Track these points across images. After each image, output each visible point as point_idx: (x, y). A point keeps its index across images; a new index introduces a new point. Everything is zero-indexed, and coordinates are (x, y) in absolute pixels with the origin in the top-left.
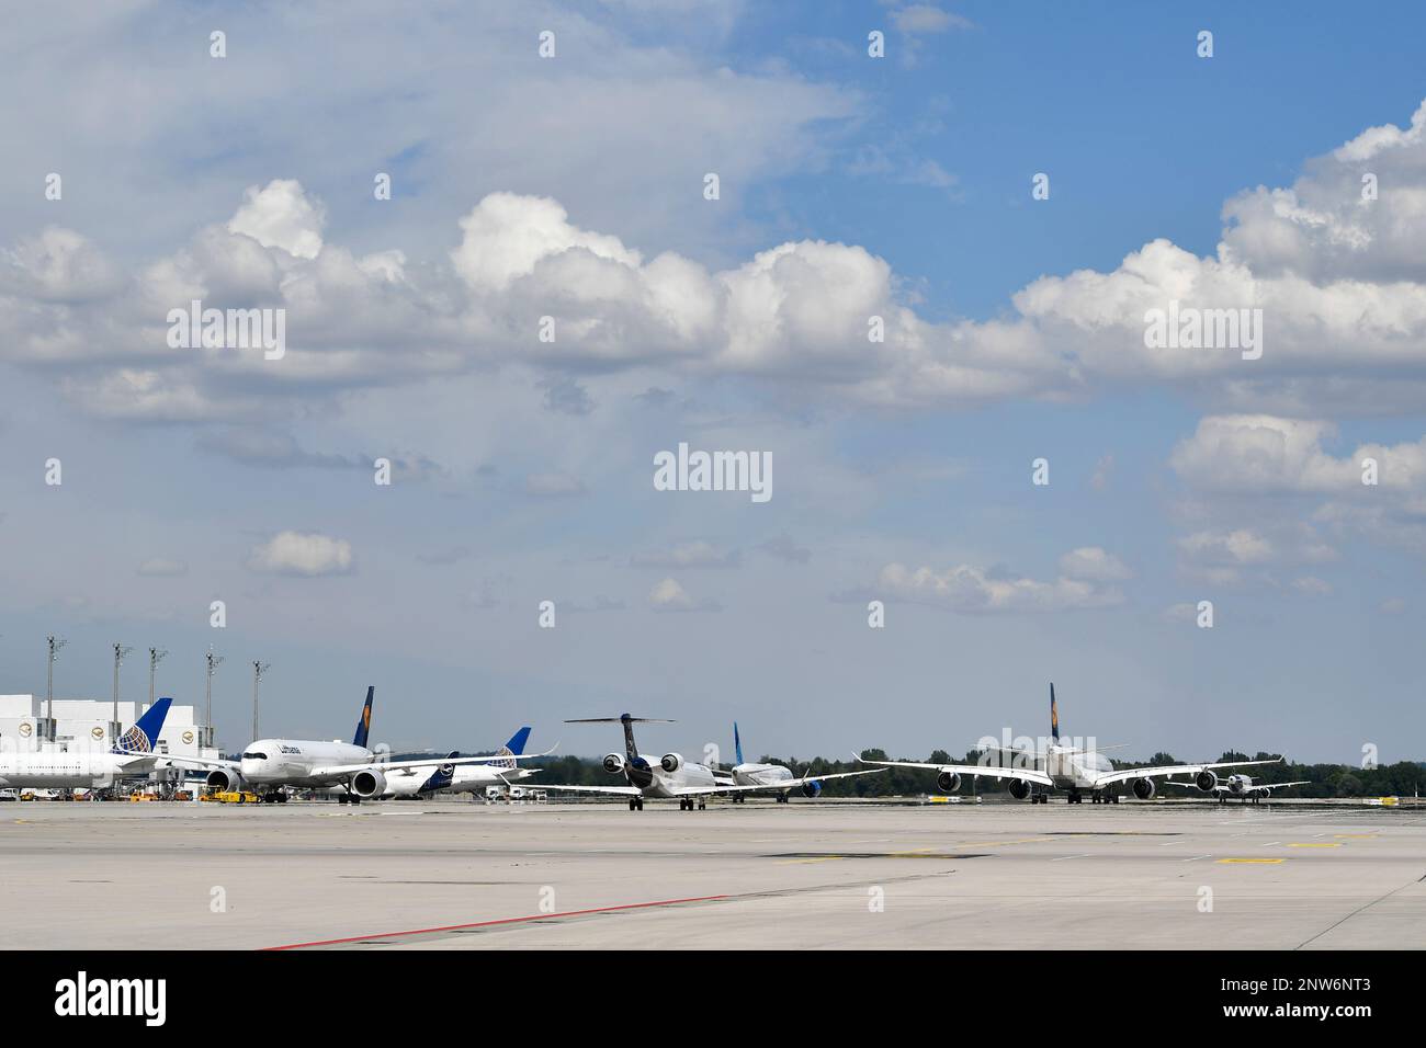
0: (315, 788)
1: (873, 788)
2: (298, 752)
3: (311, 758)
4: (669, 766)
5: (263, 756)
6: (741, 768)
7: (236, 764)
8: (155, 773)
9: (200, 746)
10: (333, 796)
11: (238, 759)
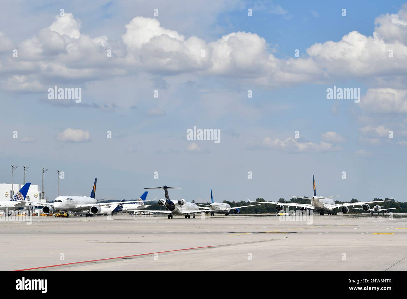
0: (78, 212)
1: (260, 210)
2: (72, 200)
3: (77, 202)
4: (180, 203)
5: (61, 201)
6: (213, 204)
7: (52, 204)
8: (26, 207)
9: (40, 198)
10: (84, 214)
11: (52, 202)
